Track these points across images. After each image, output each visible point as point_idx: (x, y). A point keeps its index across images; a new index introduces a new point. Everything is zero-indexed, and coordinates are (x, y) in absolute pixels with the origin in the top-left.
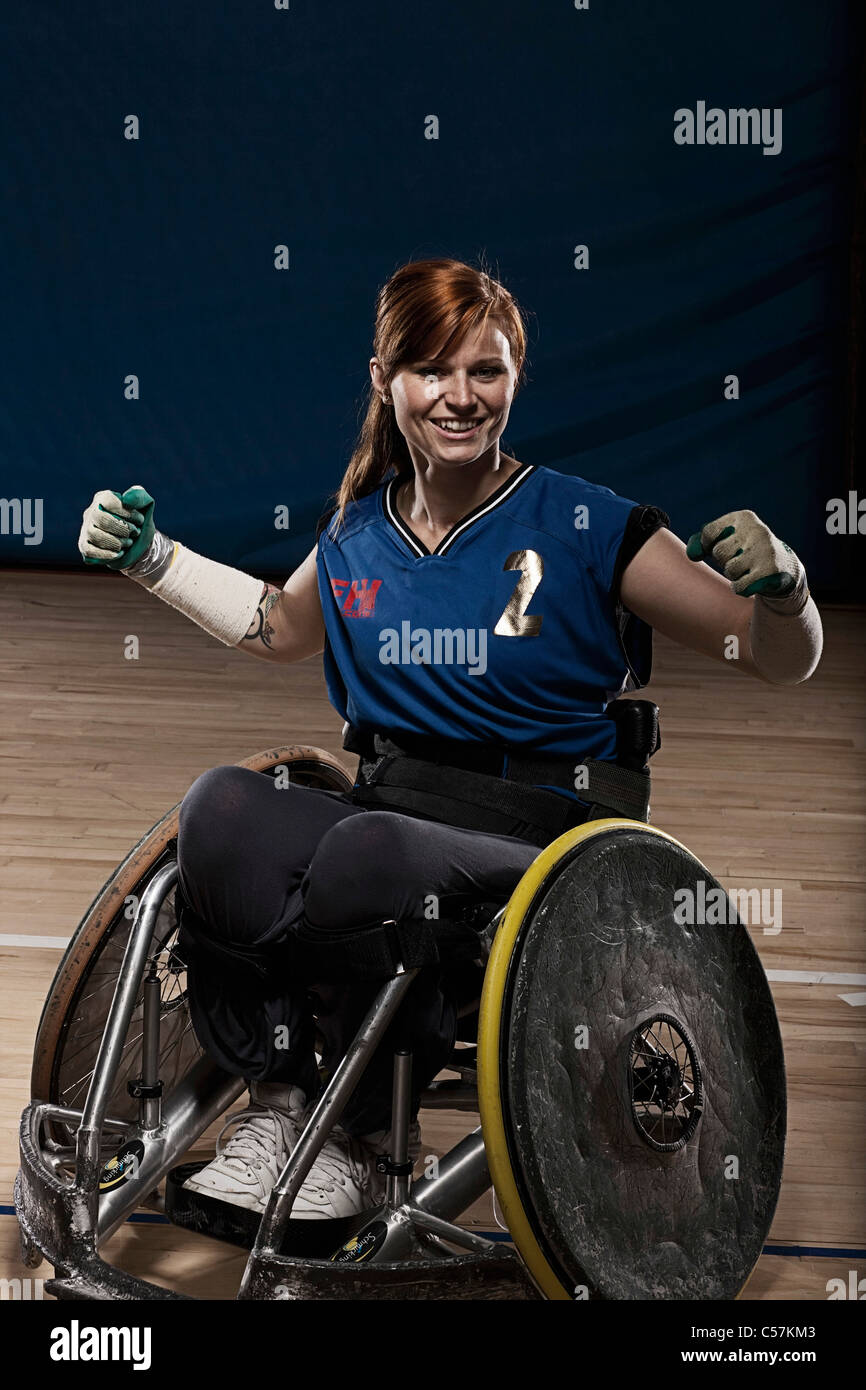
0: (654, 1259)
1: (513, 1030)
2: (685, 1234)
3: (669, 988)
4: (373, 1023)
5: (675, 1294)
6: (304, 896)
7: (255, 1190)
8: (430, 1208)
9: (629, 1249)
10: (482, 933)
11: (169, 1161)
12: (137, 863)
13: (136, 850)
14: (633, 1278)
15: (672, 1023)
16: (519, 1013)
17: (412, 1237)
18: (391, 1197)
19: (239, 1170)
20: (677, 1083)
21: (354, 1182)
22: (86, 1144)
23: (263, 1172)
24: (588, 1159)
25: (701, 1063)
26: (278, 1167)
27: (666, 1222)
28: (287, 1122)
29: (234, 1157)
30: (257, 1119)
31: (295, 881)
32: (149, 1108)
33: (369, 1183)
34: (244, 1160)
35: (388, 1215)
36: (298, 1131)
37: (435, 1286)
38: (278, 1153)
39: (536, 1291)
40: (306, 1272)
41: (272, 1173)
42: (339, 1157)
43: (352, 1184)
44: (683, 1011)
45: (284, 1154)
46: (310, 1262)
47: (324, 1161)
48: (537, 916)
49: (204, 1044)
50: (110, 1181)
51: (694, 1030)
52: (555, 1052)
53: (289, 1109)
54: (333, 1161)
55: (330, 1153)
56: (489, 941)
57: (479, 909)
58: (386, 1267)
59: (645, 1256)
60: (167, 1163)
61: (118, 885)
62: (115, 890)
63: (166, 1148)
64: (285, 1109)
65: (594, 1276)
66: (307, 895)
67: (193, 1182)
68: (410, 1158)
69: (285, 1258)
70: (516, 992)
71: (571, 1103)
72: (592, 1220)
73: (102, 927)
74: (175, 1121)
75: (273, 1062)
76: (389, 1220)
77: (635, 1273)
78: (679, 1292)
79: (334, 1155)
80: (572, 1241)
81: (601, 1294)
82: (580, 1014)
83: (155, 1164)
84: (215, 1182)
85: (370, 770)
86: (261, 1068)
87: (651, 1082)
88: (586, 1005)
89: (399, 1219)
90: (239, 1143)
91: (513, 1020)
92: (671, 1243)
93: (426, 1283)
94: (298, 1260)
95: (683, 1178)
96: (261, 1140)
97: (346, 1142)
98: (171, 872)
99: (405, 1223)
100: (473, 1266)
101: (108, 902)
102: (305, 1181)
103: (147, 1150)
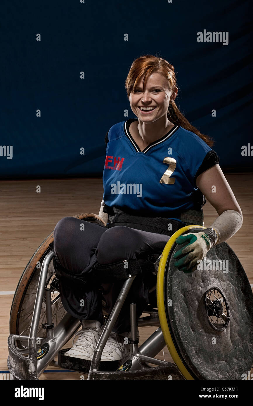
0: (218, 366)
1: (168, 290)
2: (227, 358)
3: (216, 279)
4: (123, 294)
5: (226, 378)
6: (96, 256)
7: (87, 355)
8: (145, 354)
9: (210, 362)
10: (155, 264)
11: (58, 349)
12: (36, 257)
13: (36, 253)
14: (212, 371)
15: (218, 290)
16: (169, 285)
17: (141, 364)
18: (132, 352)
19: (81, 349)
20: (221, 309)
21: (119, 349)
22: (31, 343)
23: (89, 349)
24: (195, 333)
25: (228, 303)
26: (94, 347)
27: (221, 354)
28: (96, 332)
29: (79, 345)
30: (86, 333)
31: (93, 252)
32: (50, 332)
33: (124, 349)
34: (83, 346)
35: (132, 357)
36: (99, 335)
37: (150, 377)
38: (93, 342)
39: (182, 377)
40: (108, 375)
41: (92, 349)
42: (114, 342)
43: (119, 350)
44: (221, 286)
45: (95, 343)
46: (109, 372)
47: (109, 344)
48: (173, 254)
49: (66, 309)
50: (40, 356)
51: (225, 293)
52: (182, 298)
53: (96, 328)
54: (112, 343)
55: (110, 341)
56: (157, 266)
57: (153, 256)
58: (134, 372)
59: (215, 365)
60: (57, 350)
61: (31, 265)
62: (31, 267)
63: (56, 345)
64: (94, 329)
65: (199, 370)
66: (97, 255)
67: (67, 354)
68: (137, 338)
69: (100, 372)
70: (168, 278)
71: (188, 314)
72: (197, 352)
73: (28, 279)
74: (58, 336)
75: (90, 313)
76: (132, 359)
77: (212, 370)
78: (227, 377)
79: (112, 341)
80: (191, 358)
81: (202, 376)
82: (189, 286)
83: (53, 350)
84: (74, 353)
85: (112, 218)
86: (86, 315)
87: (213, 308)
88: (190, 283)
89: (135, 358)
90: (80, 341)
91: (168, 287)
92: (223, 361)
93: (147, 376)
94: (105, 372)
95: (226, 340)
96: (87, 339)
97: (116, 337)
98: (51, 254)
99: (138, 360)
100: (161, 370)
101: (29, 271)
102: (103, 350)
103: (50, 346)
